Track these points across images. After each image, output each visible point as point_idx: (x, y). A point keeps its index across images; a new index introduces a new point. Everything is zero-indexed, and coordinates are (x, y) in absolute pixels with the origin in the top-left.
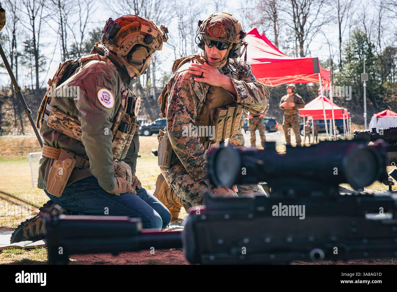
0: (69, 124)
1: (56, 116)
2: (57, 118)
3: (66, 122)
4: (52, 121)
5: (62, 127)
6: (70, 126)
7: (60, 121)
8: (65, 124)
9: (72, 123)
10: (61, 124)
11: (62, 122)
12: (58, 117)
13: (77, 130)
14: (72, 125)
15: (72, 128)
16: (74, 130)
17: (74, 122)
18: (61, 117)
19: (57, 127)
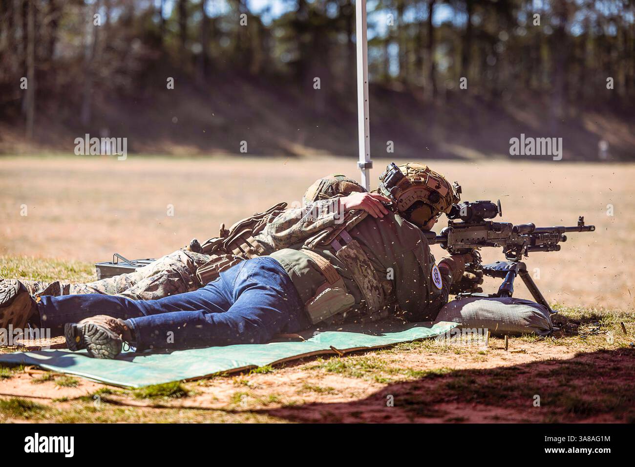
0: (366, 270)
1: (356, 253)
2: (356, 256)
3: (363, 266)
4: (348, 255)
5: (356, 269)
6: (366, 274)
7: (358, 261)
8: (362, 268)
9: (369, 271)
10: (357, 264)
11: (359, 264)
12: (357, 254)
13: (369, 282)
14: (368, 273)
15: (366, 277)
16: (367, 280)
17: (372, 271)
18: (362, 258)
19: (350, 265)
